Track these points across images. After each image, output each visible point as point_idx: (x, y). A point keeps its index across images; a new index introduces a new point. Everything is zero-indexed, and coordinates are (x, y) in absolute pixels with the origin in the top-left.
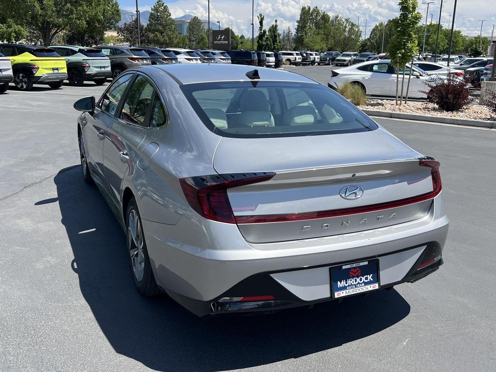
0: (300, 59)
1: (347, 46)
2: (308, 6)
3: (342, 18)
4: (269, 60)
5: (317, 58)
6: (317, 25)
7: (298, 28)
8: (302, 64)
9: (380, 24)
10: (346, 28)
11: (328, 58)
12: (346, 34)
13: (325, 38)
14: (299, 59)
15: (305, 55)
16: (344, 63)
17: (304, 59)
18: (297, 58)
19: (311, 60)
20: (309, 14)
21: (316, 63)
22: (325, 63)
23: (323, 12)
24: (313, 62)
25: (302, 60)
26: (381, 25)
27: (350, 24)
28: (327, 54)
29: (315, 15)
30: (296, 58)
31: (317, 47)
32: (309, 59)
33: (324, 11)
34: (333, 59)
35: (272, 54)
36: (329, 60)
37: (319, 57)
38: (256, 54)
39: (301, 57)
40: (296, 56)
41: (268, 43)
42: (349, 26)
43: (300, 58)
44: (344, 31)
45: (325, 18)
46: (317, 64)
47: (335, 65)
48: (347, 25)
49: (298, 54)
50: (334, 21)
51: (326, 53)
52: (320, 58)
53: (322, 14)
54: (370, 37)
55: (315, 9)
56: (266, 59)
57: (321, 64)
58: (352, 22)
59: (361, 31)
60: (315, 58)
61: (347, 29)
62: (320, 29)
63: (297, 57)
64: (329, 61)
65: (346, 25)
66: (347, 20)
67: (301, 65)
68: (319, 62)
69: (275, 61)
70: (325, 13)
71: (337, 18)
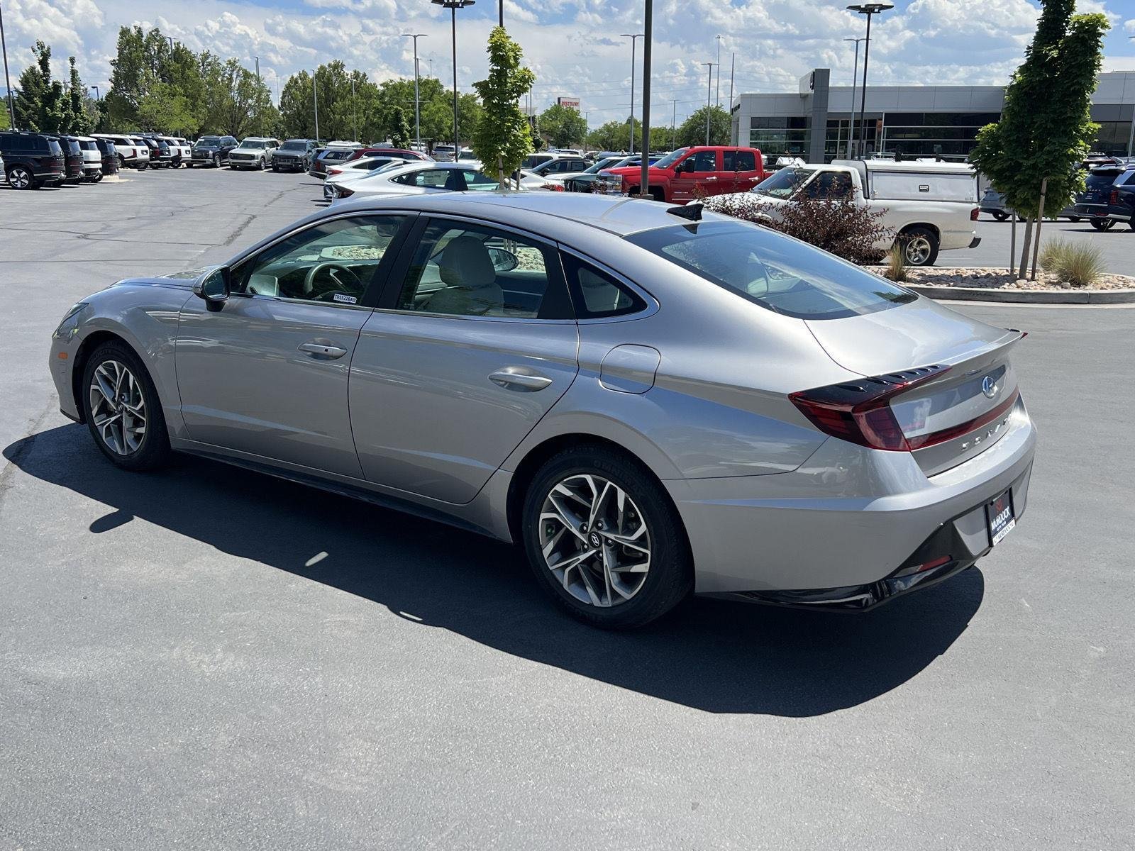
0: (145, 153)
1: (239, 123)
2: (135, 27)
3: (218, 59)
4: (88, 157)
5: (185, 151)
6: (165, 74)
7: (116, 79)
8: (151, 165)
9: (300, 74)
10: (231, 82)
11: (211, 152)
12: (235, 94)
13: (189, 104)
14: (142, 153)
15: (154, 143)
16: (251, 164)
17: (156, 153)
18: (139, 152)
19: (172, 155)
20: (141, 46)
21: (184, 162)
22: (205, 161)
23: (175, 44)
24: (176, 162)
25: (150, 156)
26: (304, 76)
27: (241, 72)
28: (205, 141)
29: (156, 48)
30: (134, 151)
31: (176, 125)
32: (167, 153)
33: (176, 41)
34: (224, 154)
35: (93, 142)
36: (214, 155)
37: (188, 148)
38: (57, 142)
39: (146, 148)
40: (135, 147)
41: (68, 114)
42: (239, 78)
43: (146, 151)
44: (229, 87)
45: (180, 55)
46: (185, 166)
47: (230, 167)
48: (234, 76)
49: (140, 140)
50: (200, 65)
51: (203, 140)
52: (193, 151)
53: (173, 48)
54: (282, 102)
55: (153, 33)
56: (81, 154)
57: (194, 165)
58: (244, 68)
59: (268, 89)
60: (179, 151)
61: (235, 84)
62: (171, 82)
63: (139, 149)
64: (214, 158)
65: (231, 75)
66: (232, 64)
67: (149, 167)
68: (192, 161)
69: (102, 158)
70: (181, 46)
71: (207, 58)
